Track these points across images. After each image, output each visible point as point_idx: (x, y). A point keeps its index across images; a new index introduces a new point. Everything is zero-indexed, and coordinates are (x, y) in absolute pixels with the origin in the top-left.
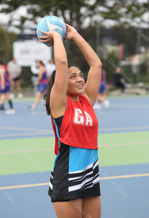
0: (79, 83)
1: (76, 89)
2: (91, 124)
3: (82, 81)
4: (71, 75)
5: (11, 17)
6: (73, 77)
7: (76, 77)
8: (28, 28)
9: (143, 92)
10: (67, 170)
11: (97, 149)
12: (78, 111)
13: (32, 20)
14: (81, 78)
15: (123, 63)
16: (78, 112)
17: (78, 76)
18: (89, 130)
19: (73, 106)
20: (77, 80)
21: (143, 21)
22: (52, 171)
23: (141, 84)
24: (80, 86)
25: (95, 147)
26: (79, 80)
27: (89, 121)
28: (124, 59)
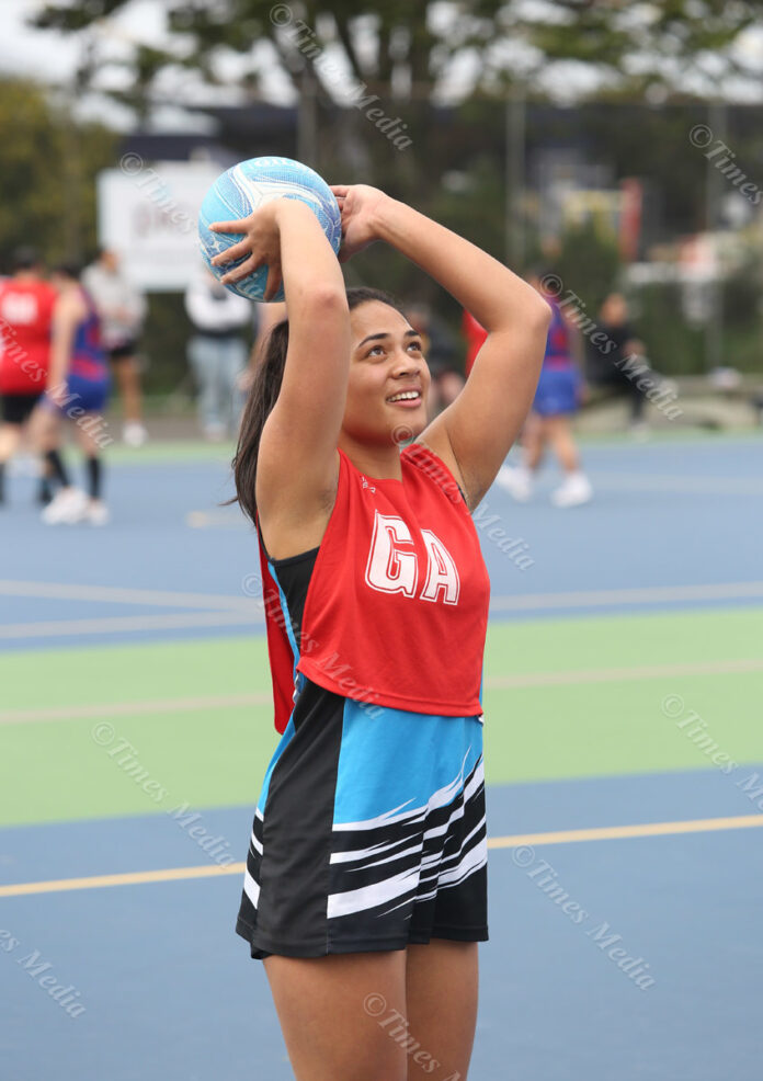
0: (401, 381)
1: (389, 410)
2: (452, 597)
3: (418, 373)
4: (363, 343)
5: (91, 48)
6: (373, 354)
7: (391, 355)
8: (170, 103)
9: (736, 415)
10: (327, 813)
11: (476, 718)
12: (388, 529)
13: (189, 63)
14: (414, 356)
15: (641, 275)
16: (391, 532)
17: (399, 350)
18: (443, 624)
19: (366, 504)
20: (394, 368)
21: (736, 69)
22: (256, 819)
23: (726, 379)
24: (409, 396)
25: (467, 707)
26: (402, 369)
27: (445, 578)
28: (642, 257)
